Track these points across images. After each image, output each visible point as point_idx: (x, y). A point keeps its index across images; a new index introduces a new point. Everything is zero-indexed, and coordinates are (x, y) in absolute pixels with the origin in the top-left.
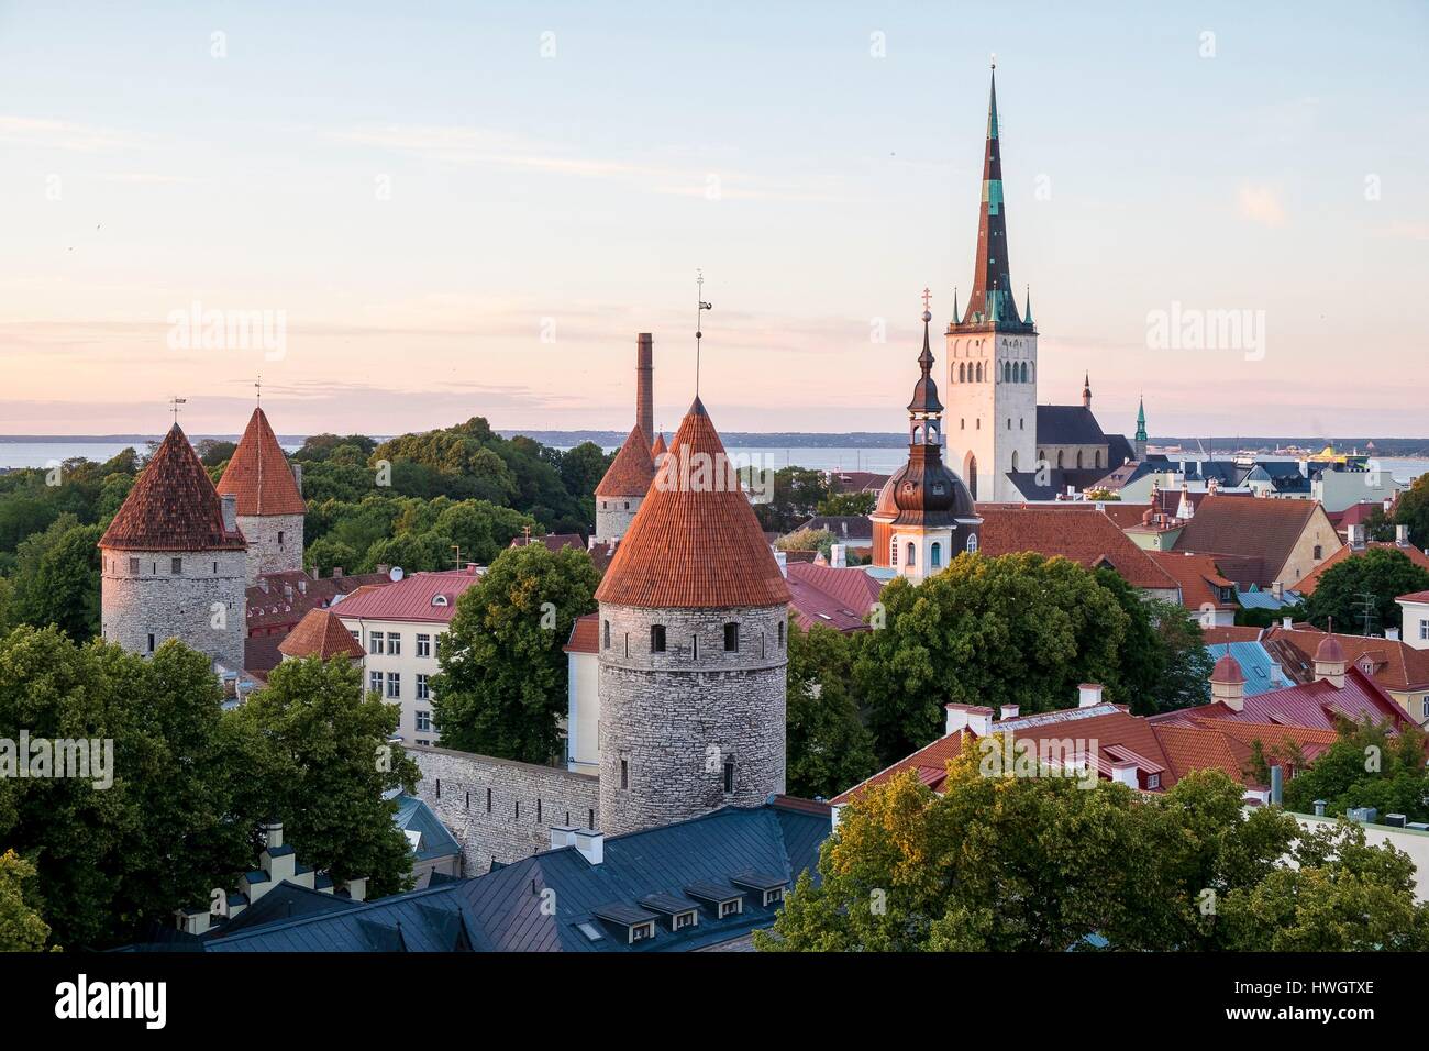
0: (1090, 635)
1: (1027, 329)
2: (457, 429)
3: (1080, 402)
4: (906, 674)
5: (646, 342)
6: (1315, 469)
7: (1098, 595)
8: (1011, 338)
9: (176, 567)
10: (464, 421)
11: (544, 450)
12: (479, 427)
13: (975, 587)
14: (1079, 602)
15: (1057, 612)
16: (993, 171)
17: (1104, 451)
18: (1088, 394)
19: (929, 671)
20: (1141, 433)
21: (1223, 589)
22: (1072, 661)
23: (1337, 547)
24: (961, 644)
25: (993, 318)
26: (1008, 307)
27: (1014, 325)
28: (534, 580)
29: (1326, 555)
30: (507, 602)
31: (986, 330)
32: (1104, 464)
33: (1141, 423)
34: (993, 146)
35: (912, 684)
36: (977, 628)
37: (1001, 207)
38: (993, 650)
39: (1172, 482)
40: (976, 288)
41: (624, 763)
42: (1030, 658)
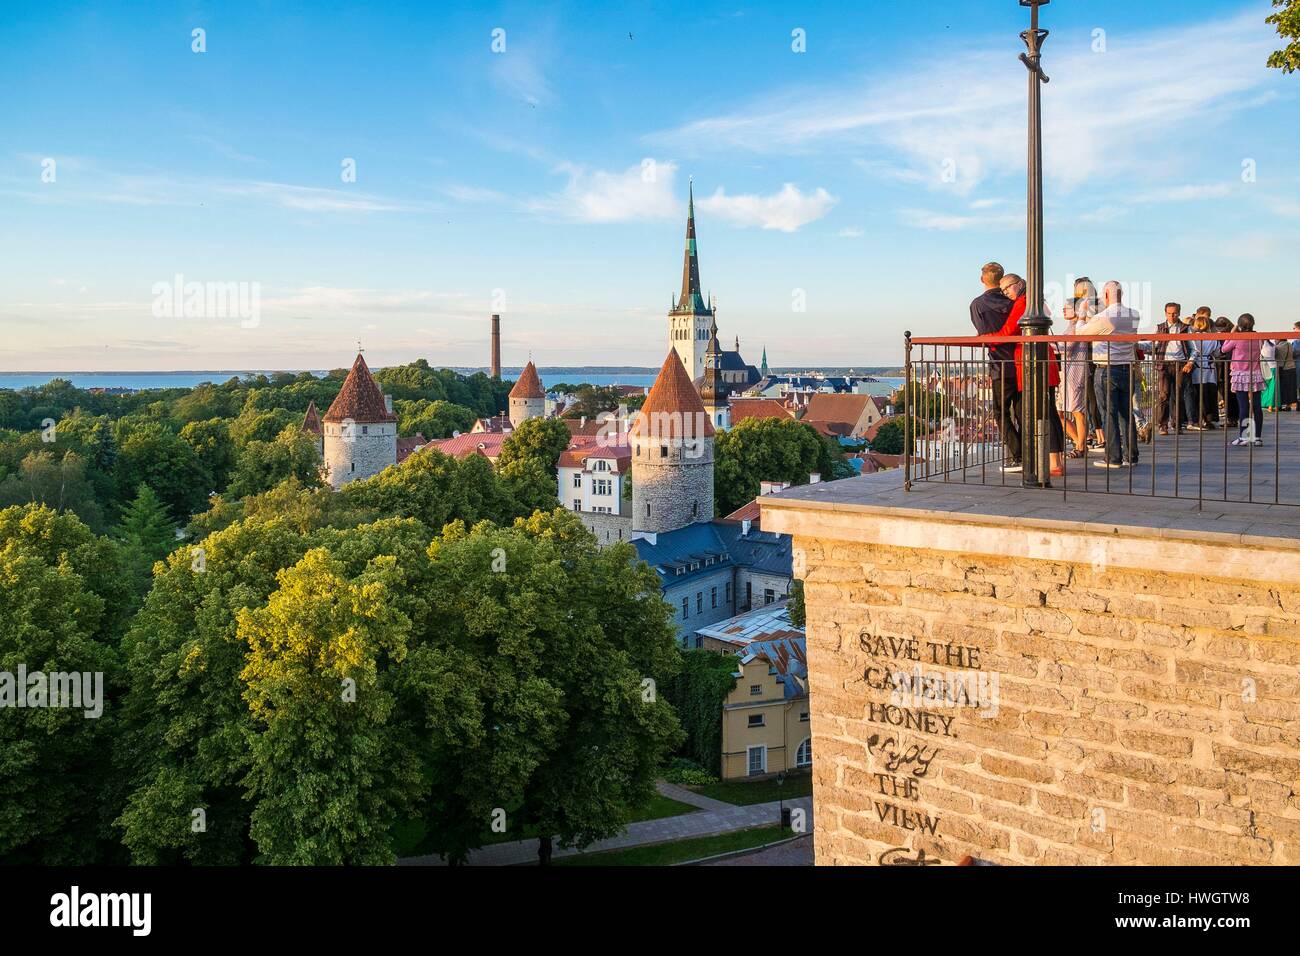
0: (805, 452)
1: (709, 313)
2: (411, 365)
3: (734, 350)
4: (729, 472)
5: (496, 319)
6: (853, 382)
7: (807, 435)
8: (701, 318)
9: (365, 430)
10: (414, 361)
11: (458, 376)
12: (423, 364)
13: (755, 433)
14: (799, 438)
15: (792, 444)
16: (692, 234)
17: (746, 374)
18: (738, 345)
19: (739, 470)
20: (764, 365)
21: (832, 436)
22: (798, 465)
23: (879, 417)
24: (752, 458)
25: (692, 308)
26: (699, 303)
27: (702, 311)
28: (542, 434)
29: (874, 421)
30: (528, 445)
31: (689, 314)
32: (746, 380)
33: (764, 359)
34: (691, 222)
35: (732, 476)
36: (758, 450)
37: (696, 252)
38: (764, 460)
39: (787, 387)
40: (683, 293)
41: (649, 506)
42: (780, 464)
